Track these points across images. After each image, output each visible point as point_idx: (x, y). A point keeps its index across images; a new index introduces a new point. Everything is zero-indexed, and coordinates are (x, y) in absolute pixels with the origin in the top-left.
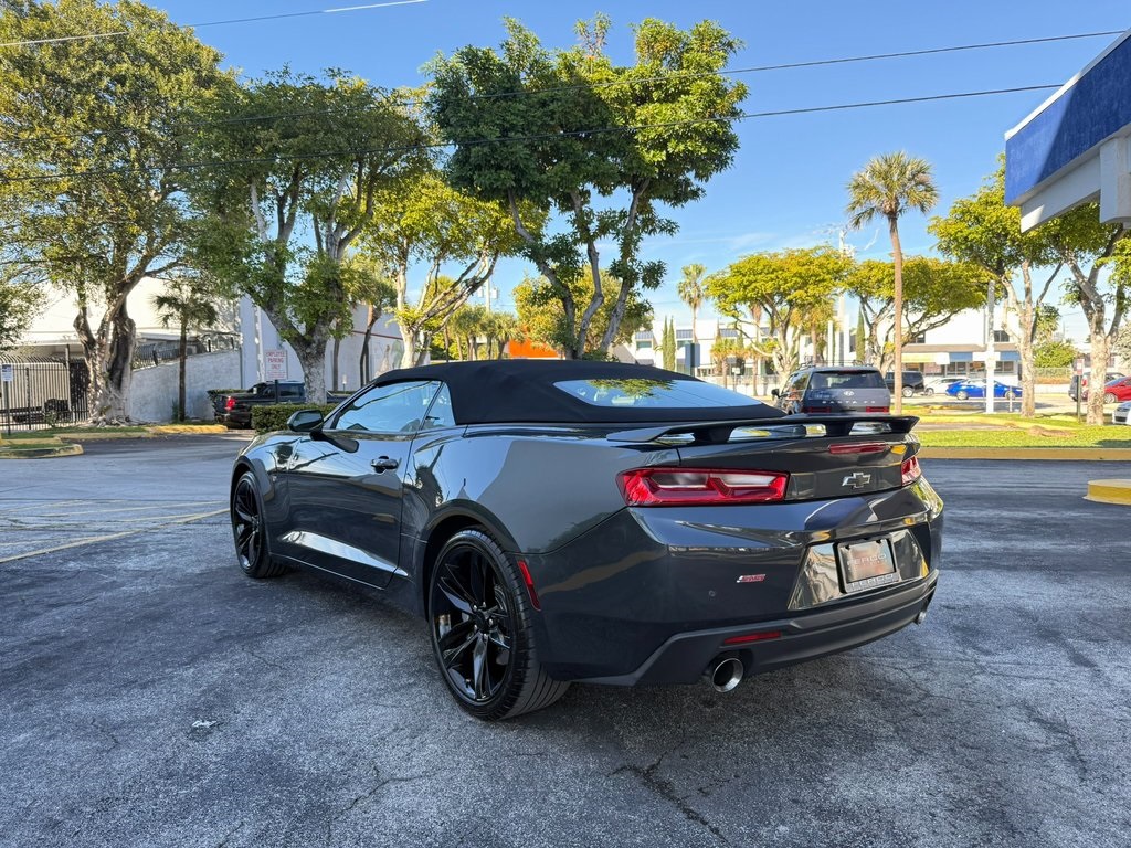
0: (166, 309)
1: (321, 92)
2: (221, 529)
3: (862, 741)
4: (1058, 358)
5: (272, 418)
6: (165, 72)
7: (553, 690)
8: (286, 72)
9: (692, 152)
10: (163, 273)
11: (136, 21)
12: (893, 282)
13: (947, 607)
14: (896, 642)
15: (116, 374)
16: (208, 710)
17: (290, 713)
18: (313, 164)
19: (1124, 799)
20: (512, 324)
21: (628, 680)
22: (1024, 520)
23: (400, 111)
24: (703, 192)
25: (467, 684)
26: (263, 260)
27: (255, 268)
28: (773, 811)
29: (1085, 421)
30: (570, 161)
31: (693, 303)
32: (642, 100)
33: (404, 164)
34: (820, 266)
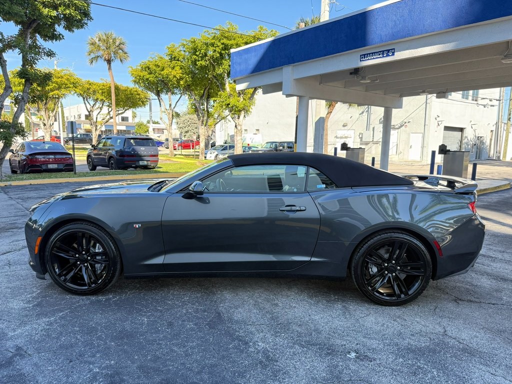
24: (63, 36)
34: (68, 79)
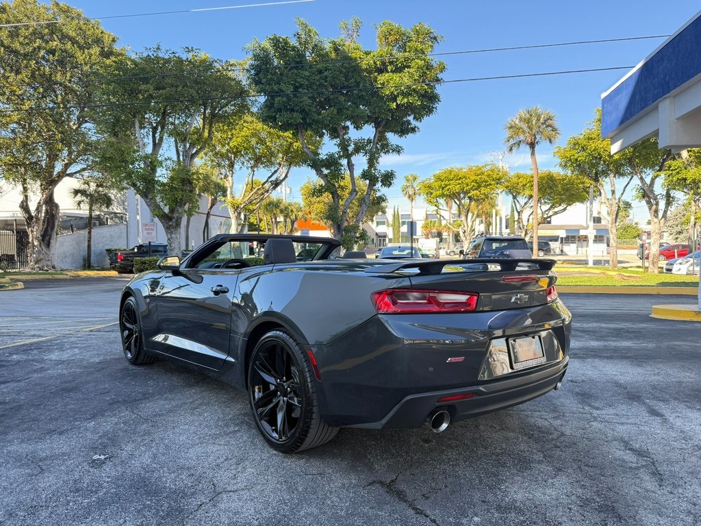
0: (79, 197)
1: (180, 61)
2: (113, 335)
3: (524, 464)
4: (631, 234)
5: (146, 266)
6: (81, 48)
7: (328, 433)
8: (158, 49)
9: (412, 104)
10: (78, 175)
11: (63, 16)
12: (532, 186)
13: (572, 381)
14: (541, 402)
15: (46, 238)
16: (103, 448)
17: (158, 450)
18: (175, 106)
19: (687, 497)
20: (299, 209)
21: (377, 425)
22: (615, 329)
23: (230, 74)
24: (418, 129)
25: (273, 430)
26: (142, 166)
27: (137, 171)
28: (470, 508)
29: (647, 271)
30: (336, 107)
31: (411, 198)
32: (381, 71)
33: (233, 108)
34: (488, 176)
